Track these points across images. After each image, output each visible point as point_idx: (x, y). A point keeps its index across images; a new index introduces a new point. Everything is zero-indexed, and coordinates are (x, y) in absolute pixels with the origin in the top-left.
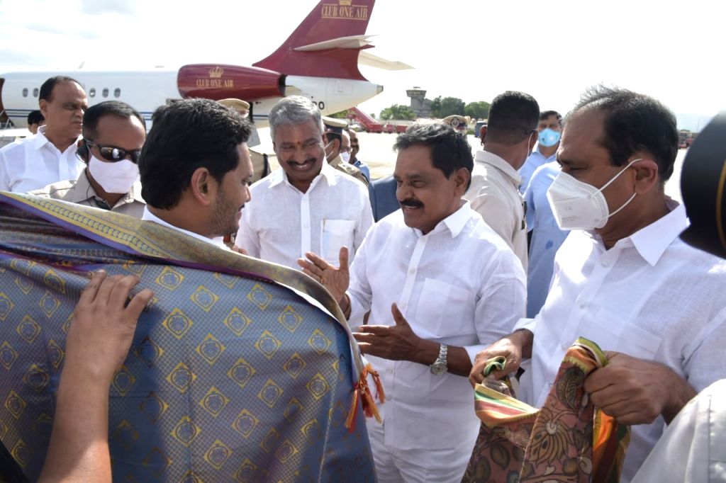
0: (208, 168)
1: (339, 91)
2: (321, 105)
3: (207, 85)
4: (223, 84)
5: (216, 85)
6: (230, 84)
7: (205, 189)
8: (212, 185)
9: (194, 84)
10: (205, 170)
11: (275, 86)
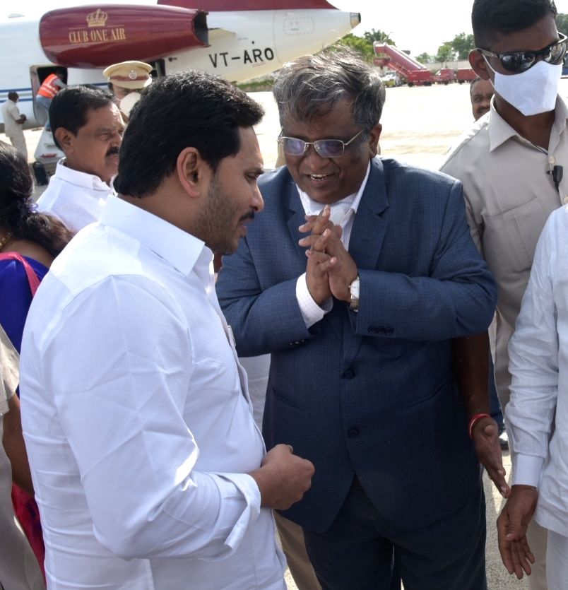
0: (196, 148)
1: (292, 30)
2: (269, 54)
3: (86, 39)
4: (109, 35)
5: (101, 39)
6: (120, 36)
7: (195, 176)
8: (204, 171)
9: (65, 40)
10: (194, 150)
11: (189, 31)
